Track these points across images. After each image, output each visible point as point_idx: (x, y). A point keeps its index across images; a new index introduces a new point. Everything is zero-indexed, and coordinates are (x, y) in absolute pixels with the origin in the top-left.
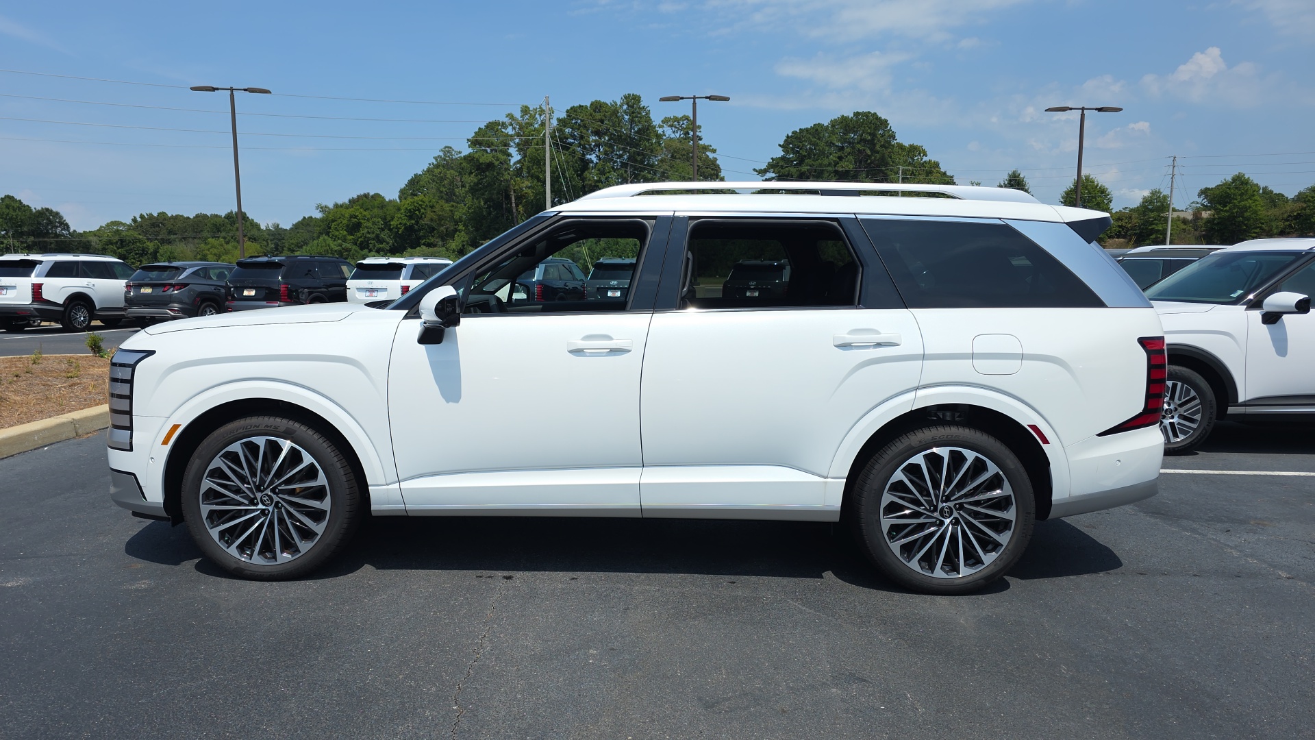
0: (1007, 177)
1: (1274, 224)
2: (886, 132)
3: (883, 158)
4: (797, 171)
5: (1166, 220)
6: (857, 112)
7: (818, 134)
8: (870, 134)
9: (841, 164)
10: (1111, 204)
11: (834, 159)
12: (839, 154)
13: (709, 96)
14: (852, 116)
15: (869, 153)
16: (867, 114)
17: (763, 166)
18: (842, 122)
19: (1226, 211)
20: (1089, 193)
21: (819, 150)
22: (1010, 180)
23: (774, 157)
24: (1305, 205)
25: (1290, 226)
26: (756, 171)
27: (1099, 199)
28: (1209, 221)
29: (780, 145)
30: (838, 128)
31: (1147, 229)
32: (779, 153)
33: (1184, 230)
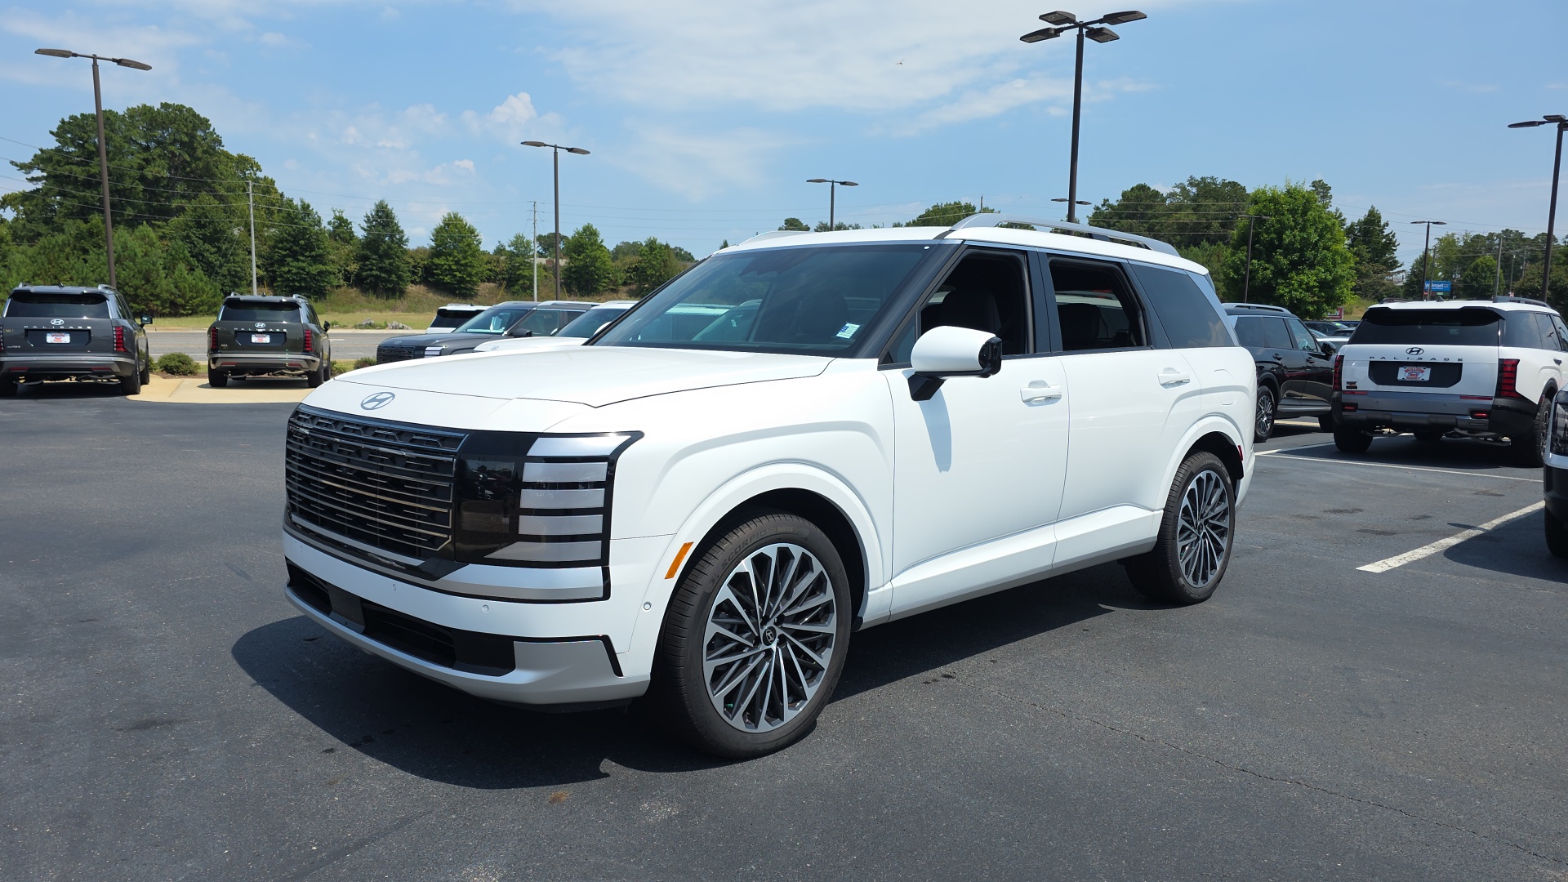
0: (374, 207)
1: (618, 274)
2: (208, 135)
3: (207, 168)
4: (83, 171)
5: (531, 266)
6: (166, 103)
7: (110, 125)
8: (187, 134)
9: (150, 168)
10: (480, 246)
11: (139, 161)
12: (145, 155)
13: (118, 58)
14: (159, 107)
15: (188, 159)
16: (180, 108)
17: (28, 160)
18: (145, 113)
19: (581, 260)
20: (460, 232)
21: (115, 147)
22: (377, 211)
23: (43, 148)
24: (641, 259)
25: (630, 277)
26: (16, 165)
27: (469, 239)
28: (568, 270)
29: (52, 133)
30: (137, 121)
31: (515, 274)
32: (52, 144)
33: (546, 276)
